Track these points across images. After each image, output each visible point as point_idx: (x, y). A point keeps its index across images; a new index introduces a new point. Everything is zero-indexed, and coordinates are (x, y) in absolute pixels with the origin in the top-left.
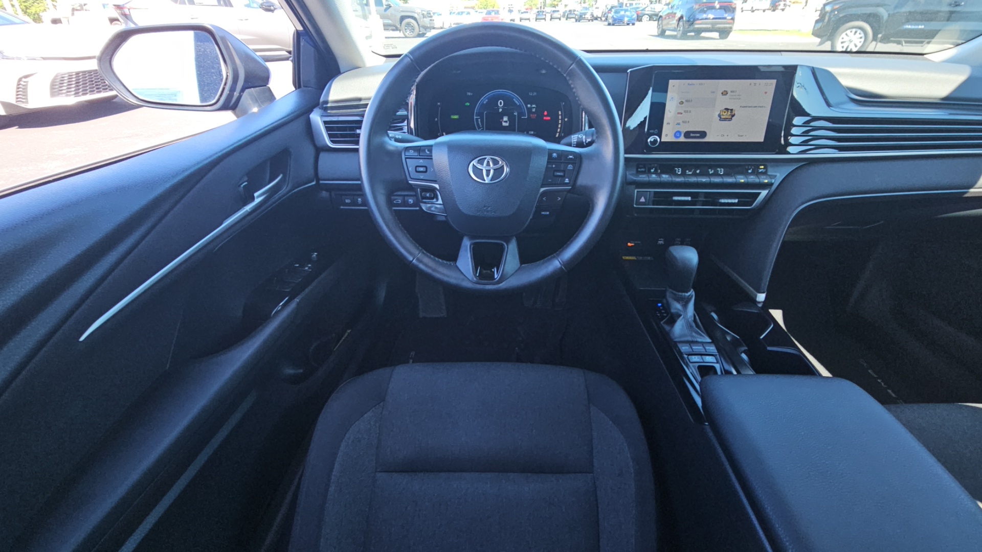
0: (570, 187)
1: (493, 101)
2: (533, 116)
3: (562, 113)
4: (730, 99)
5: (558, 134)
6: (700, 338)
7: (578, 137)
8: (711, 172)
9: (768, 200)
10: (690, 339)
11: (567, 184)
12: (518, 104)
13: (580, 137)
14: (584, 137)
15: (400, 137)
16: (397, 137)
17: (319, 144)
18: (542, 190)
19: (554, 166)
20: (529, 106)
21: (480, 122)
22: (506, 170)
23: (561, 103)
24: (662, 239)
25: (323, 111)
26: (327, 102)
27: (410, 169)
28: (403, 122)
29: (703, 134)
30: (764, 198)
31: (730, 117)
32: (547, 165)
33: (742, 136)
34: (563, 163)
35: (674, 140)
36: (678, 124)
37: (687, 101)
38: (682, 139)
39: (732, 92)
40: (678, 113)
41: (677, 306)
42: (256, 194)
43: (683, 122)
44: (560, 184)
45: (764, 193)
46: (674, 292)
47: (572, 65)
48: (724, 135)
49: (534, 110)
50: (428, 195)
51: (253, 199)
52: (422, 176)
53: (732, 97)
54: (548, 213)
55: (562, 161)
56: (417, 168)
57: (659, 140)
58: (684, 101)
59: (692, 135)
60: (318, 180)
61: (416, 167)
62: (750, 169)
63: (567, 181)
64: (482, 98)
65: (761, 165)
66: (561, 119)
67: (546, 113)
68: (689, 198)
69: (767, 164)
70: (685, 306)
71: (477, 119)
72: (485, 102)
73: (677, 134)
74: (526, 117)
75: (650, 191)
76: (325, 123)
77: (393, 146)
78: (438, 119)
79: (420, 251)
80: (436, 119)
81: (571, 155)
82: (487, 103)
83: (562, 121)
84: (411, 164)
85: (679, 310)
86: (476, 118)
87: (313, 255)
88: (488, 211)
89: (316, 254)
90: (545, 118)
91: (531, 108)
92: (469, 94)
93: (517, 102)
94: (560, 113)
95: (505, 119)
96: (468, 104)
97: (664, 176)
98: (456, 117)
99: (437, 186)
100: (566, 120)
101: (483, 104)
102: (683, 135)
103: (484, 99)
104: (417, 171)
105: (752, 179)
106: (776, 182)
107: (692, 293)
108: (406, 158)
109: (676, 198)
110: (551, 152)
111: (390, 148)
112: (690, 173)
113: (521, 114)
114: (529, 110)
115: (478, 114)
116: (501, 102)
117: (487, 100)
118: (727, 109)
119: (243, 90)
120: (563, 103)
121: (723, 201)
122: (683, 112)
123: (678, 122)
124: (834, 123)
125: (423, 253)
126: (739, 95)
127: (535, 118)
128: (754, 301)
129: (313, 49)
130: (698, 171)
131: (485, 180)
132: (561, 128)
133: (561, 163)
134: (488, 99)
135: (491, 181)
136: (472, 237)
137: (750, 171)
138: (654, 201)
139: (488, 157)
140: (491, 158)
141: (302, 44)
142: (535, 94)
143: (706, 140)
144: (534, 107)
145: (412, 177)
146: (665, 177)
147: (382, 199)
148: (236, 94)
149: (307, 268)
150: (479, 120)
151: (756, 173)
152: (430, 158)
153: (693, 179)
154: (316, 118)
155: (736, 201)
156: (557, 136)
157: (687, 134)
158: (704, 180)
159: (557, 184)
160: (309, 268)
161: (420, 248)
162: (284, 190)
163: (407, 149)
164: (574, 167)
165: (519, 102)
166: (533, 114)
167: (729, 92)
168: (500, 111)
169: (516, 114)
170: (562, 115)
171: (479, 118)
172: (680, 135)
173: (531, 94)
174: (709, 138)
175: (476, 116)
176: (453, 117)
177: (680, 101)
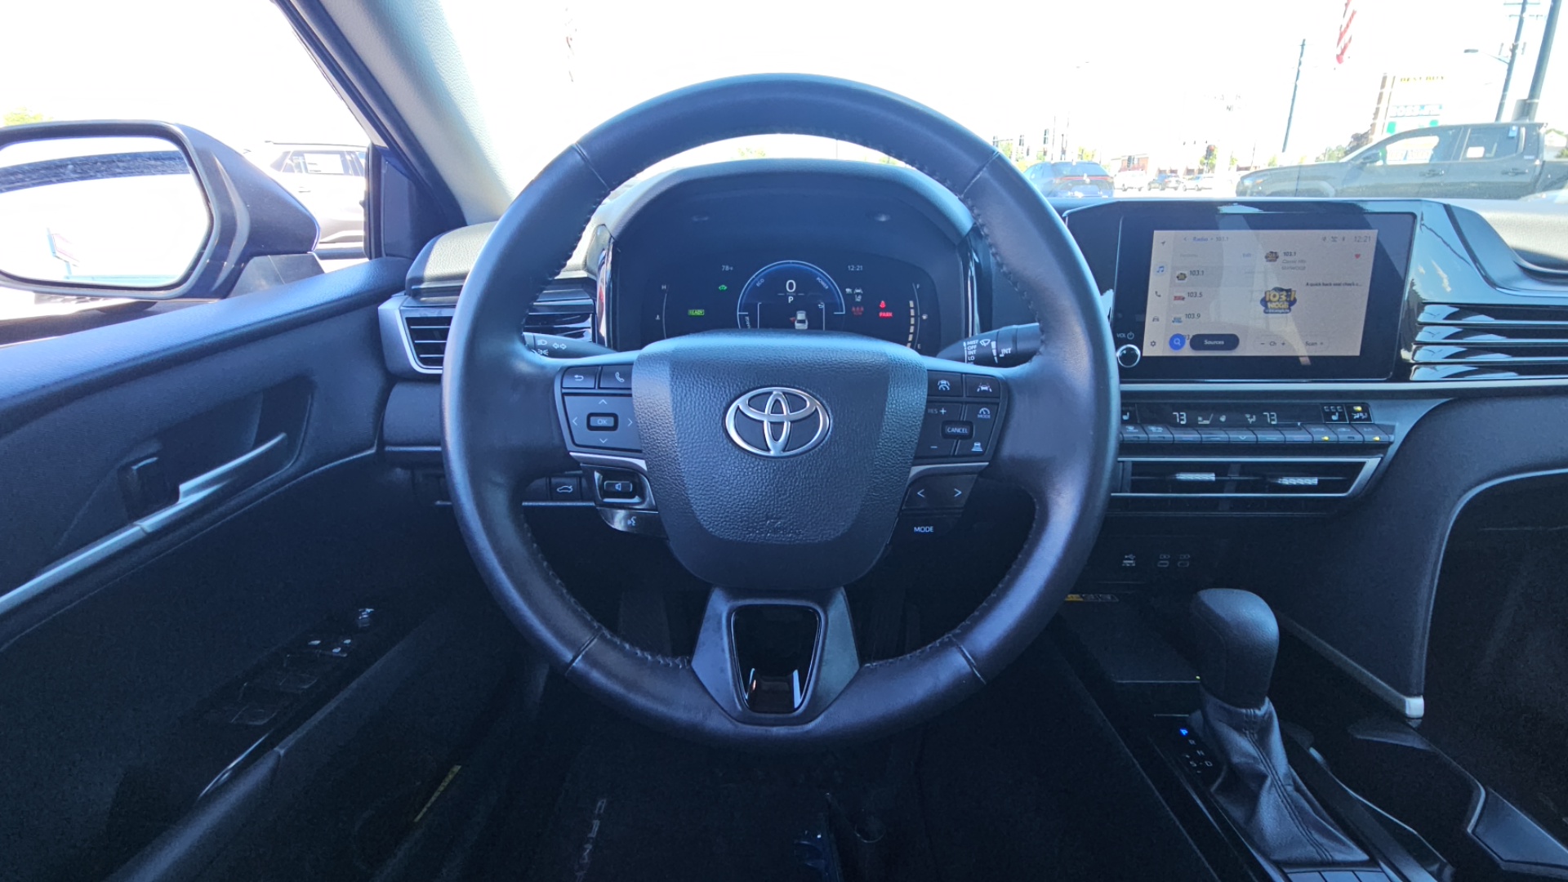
0: (987, 464)
1: (775, 282)
3: (915, 304)
4: (1283, 268)
6: (1340, 852)
7: (979, 345)
8: (1252, 420)
9: (1381, 477)
10: (1310, 852)
11: (977, 456)
12: (827, 287)
13: (985, 345)
14: (994, 344)
15: (564, 347)
16: (556, 346)
17: (393, 366)
18: (915, 470)
19: (943, 411)
20: (848, 290)
21: (748, 323)
22: (824, 421)
23: (913, 285)
24: (1130, 556)
25: (410, 299)
26: (420, 280)
27: (574, 422)
28: (584, 319)
29: (1232, 341)
30: (1373, 474)
31: (1286, 305)
32: (927, 407)
33: (1313, 344)
34: (967, 403)
35: (1169, 353)
36: (1178, 320)
37: (1192, 273)
38: (1187, 351)
39: (1286, 254)
40: (1177, 298)
41: (1243, 745)
42: (183, 487)
43: (1188, 316)
44: (958, 456)
45: (1372, 463)
46: (1226, 706)
47: (980, 170)
48: (1275, 343)
49: (859, 299)
50: (618, 486)
51: (174, 497)
52: (603, 439)
53: (1286, 265)
54: (931, 529)
55: (964, 398)
56: (592, 419)
57: (1138, 352)
58: (1186, 272)
59: (1207, 342)
60: (382, 443)
61: (590, 415)
62: (1334, 414)
63: (977, 447)
64: (754, 276)
65: (1358, 405)
66: (916, 316)
67: (883, 304)
68: (1211, 477)
69: (1371, 403)
70: (1262, 742)
71: (742, 318)
72: (758, 285)
73: (1176, 340)
74: (844, 313)
75: (1123, 462)
76: (410, 321)
77: (531, 363)
78: (661, 317)
79: (596, 633)
80: (658, 318)
81: (984, 384)
82: (762, 285)
83: (916, 321)
84: (577, 409)
85: (1249, 756)
86: (740, 315)
87: (360, 614)
88: (775, 531)
89: (369, 610)
90: (881, 314)
91: (852, 295)
92: (727, 268)
93: (823, 283)
94: (912, 304)
95: (801, 316)
96: (724, 287)
97: (1153, 428)
98: (699, 312)
99: (642, 464)
100: (925, 317)
101: (754, 286)
102: (1187, 342)
103: (757, 278)
104: (590, 428)
105: (1344, 434)
106: (1398, 438)
107: (1268, 707)
108: (563, 395)
109: (1183, 476)
110: (934, 376)
111: (522, 367)
112: (1207, 422)
113: (832, 306)
114: (849, 298)
115: (744, 307)
116: (791, 286)
117: (762, 281)
118: (1280, 290)
119: (245, 258)
120: (918, 286)
121: (1286, 481)
122: (1184, 295)
123: (1178, 316)
124: (1497, 318)
125: (603, 638)
126: (1302, 261)
127: (860, 314)
128: (1399, 717)
129: (405, 180)
130: (1223, 419)
131: (768, 450)
132: (914, 334)
133: (962, 403)
134: (765, 277)
135: (784, 450)
136: (733, 592)
137: (1334, 418)
138: (1133, 482)
139: (776, 391)
140: (784, 393)
141: (383, 171)
142: (860, 268)
143: (1238, 352)
144: (858, 294)
145: (577, 442)
146: (1156, 432)
147: (499, 501)
148: (228, 266)
149: (337, 650)
150: (747, 318)
151: (1347, 417)
152: (626, 393)
153: (1220, 436)
154: (393, 310)
155: (1314, 481)
157: (1198, 341)
158: (1244, 436)
159: (954, 456)
160: (345, 648)
161: (596, 624)
162: (288, 468)
163: (568, 371)
164: (994, 414)
165: (828, 284)
166: (858, 309)
167: (1280, 254)
168: (790, 301)
169: (823, 306)
170: (915, 308)
171: (746, 315)
172: (1183, 343)
173: (852, 268)
174: (1244, 350)
175: (740, 311)
176: (692, 313)
177: (1178, 273)
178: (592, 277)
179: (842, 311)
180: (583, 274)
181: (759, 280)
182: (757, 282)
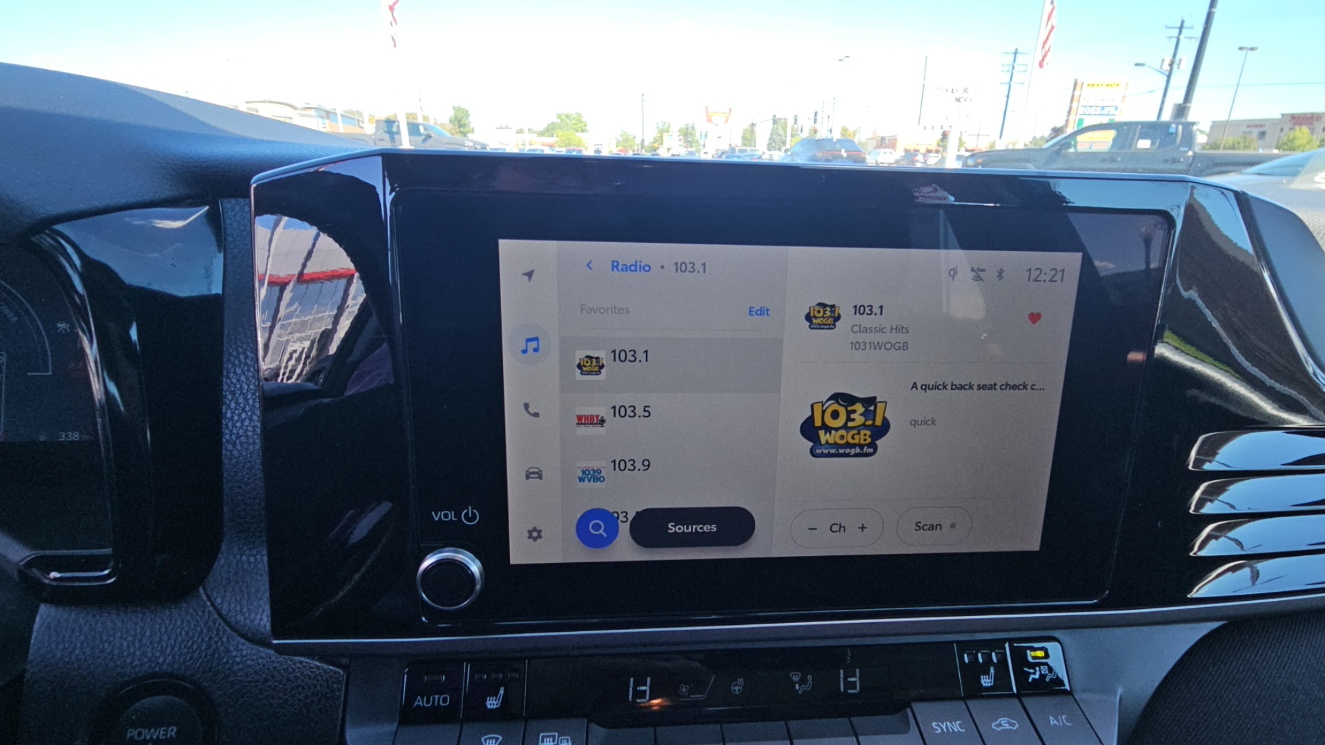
4: (855, 346)
8: (804, 687)
29: (736, 523)
31: (864, 437)
33: (932, 527)
35: (580, 554)
36: (593, 475)
37: (620, 355)
38: (624, 550)
39: (858, 310)
40: (583, 420)
43: (619, 464)
48: (842, 528)
53: (861, 337)
58: (603, 355)
59: (672, 528)
62: (985, 672)
69: (1066, 637)
73: (593, 526)
102: (624, 528)
118: (846, 400)
122: (602, 411)
123: (594, 464)
126: (898, 329)
130: (736, 687)
137: (986, 679)
143: (752, 550)
151: (1014, 678)
157: (651, 526)
167: (845, 311)
172: (613, 532)
174: (766, 544)
177: (580, 355)
179: (45, 370)
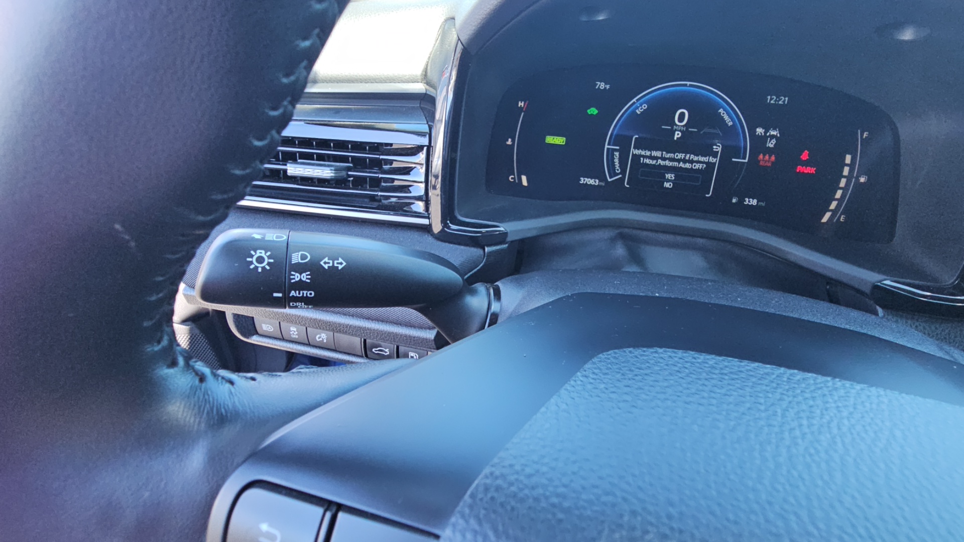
1: (662, 110)
2: (766, 160)
3: (854, 159)
5: (828, 215)
12: (730, 124)
20: (760, 131)
21: (616, 161)
23: (859, 131)
49: (771, 144)
64: (634, 100)
66: (849, 178)
67: (805, 155)
71: (611, 152)
72: (638, 112)
74: (747, 161)
78: (513, 141)
80: (509, 142)
82: (645, 112)
83: (848, 184)
86: (608, 149)
91: (764, 138)
92: (602, 85)
93: (726, 117)
94: (848, 159)
96: (593, 111)
98: (559, 141)
100: (862, 180)
101: (634, 112)
103: (638, 104)
113: (732, 150)
114: (759, 143)
115: (616, 140)
116: (682, 115)
117: (645, 106)
120: (865, 135)
127: (769, 164)
132: (840, 201)
134: (649, 103)
142: (783, 100)
144: (772, 137)
150: (617, 154)
156: (825, 219)
165: (732, 120)
166: (767, 157)
168: (676, 137)
169: (720, 149)
170: (852, 166)
171: (616, 150)
173: (771, 100)
175: (609, 144)
176: (550, 140)
178: (431, 92)
179: (744, 158)
180: (419, 88)
181: (641, 105)
182: (637, 108)
